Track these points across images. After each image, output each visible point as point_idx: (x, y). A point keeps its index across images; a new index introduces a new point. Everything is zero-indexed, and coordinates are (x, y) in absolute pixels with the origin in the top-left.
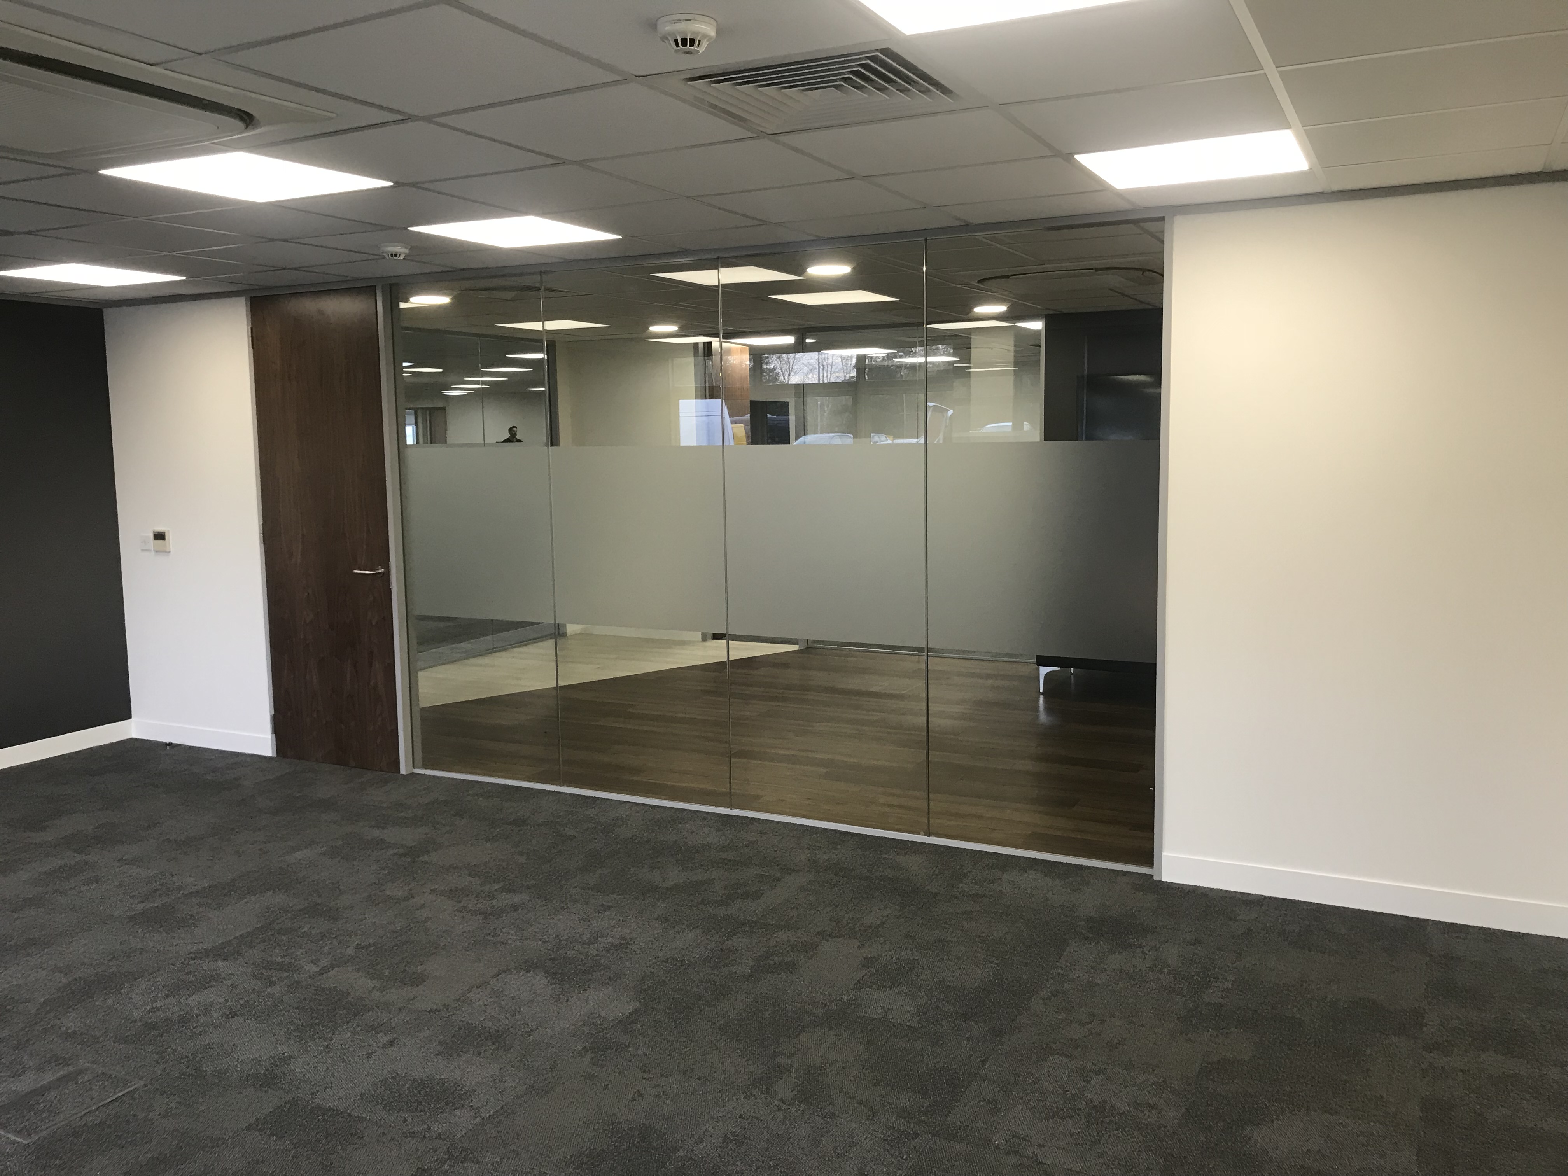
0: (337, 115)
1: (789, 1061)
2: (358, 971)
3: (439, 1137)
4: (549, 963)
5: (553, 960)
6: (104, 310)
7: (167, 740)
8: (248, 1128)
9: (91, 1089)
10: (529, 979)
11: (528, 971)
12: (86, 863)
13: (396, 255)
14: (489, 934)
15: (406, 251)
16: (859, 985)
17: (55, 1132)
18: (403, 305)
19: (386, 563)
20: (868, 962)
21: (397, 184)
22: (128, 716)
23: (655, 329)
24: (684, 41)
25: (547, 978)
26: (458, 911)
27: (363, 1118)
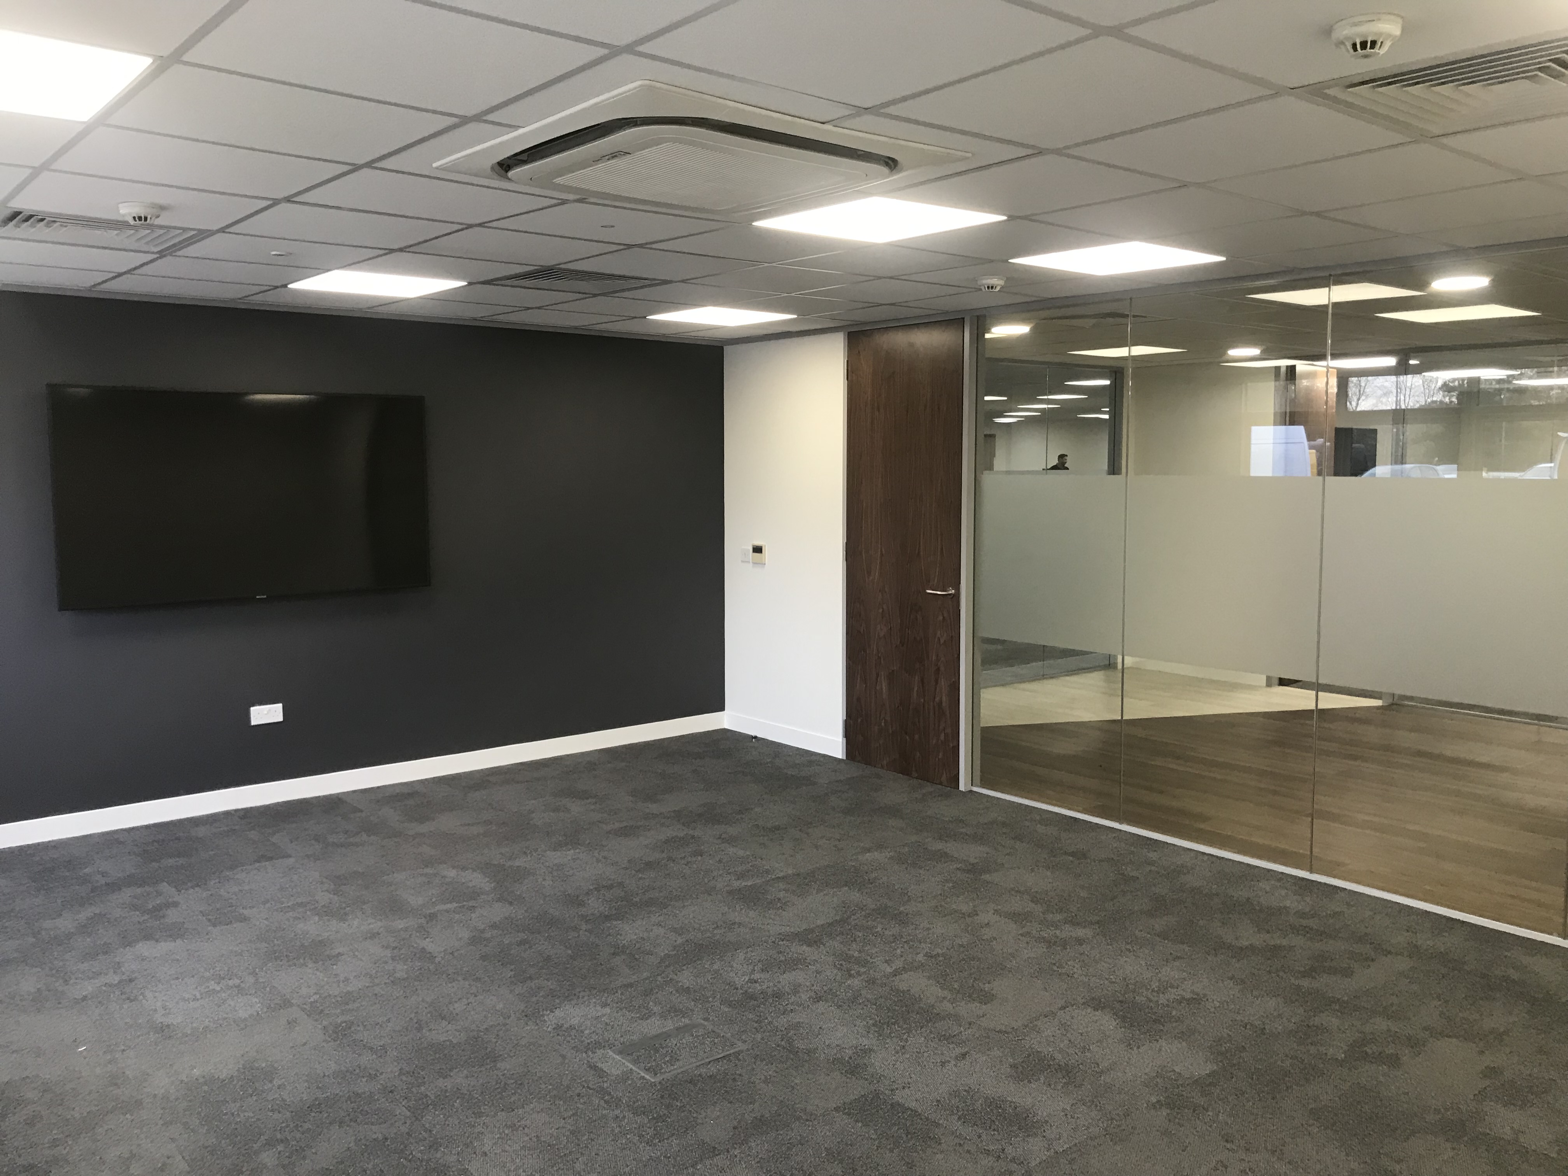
0: (973, 154)
1: (1398, 1167)
2: (929, 978)
3: (1013, 1160)
4: (1117, 1005)
5: (1121, 1002)
6: (725, 347)
7: (753, 734)
8: (837, 1109)
9: (704, 1043)
10: (1097, 1018)
11: (1096, 1009)
12: (693, 837)
13: (992, 287)
14: (1054, 964)
15: (1002, 283)
16: (1481, 1095)
17: (676, 1077)
18: (987, 336)
19: (957, 586)
20: (1491, 1072)
21: (1011, 218)
22: (722, 708)
23: (1233, 353)
24: (1364, 45)
25: (1115, 1020)
26: (1022, 935)
27: (939, 1124)
